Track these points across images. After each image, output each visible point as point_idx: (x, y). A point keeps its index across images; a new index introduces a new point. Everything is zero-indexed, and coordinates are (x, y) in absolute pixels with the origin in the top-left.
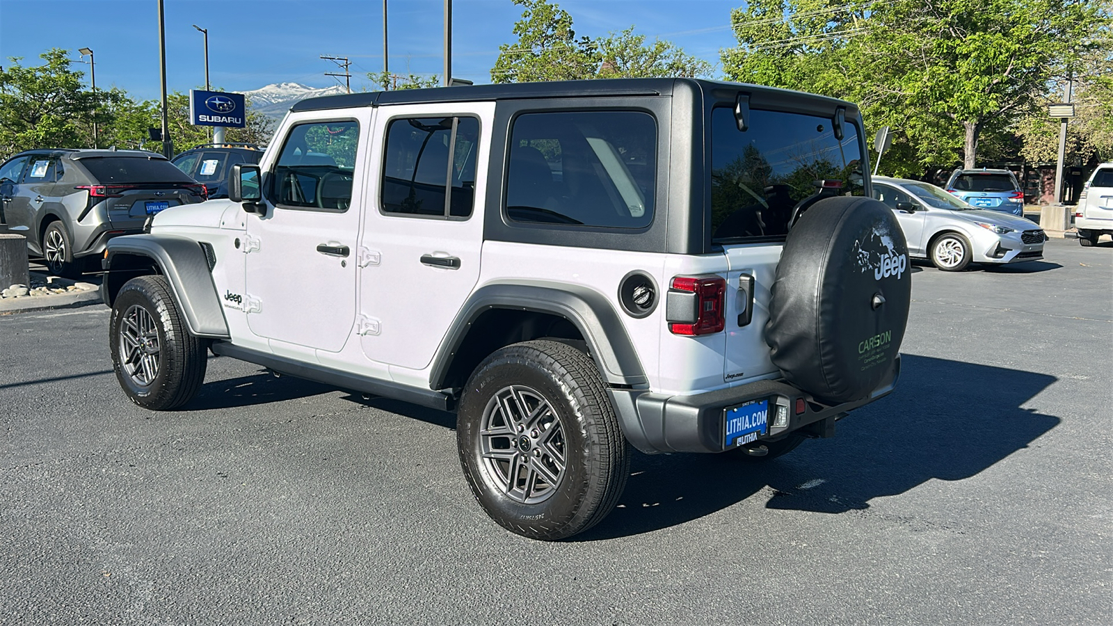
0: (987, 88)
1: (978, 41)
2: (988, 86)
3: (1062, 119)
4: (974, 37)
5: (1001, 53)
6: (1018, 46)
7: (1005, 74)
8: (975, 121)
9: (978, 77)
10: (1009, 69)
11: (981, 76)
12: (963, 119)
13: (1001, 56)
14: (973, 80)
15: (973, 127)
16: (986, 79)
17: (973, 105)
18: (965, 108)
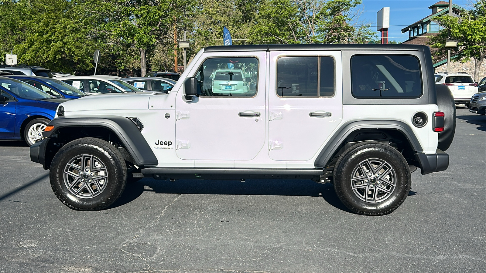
0: (150, 32)
1: (146, 9)
2: (150, 31)
3: (184, 48)
4: (144, 7)
5: (156, 16)
6: (163, 13)
7: (158, 26)
8: (145, 48)
9: (146, 27)
10: (159, 23)
11: (147, 27)
12: (139, 47)
13: (156, 17)
14: (143, 28)
15: (144, 51)
16: (150, 28)
17: (145, 40)
18: (141, 42)
